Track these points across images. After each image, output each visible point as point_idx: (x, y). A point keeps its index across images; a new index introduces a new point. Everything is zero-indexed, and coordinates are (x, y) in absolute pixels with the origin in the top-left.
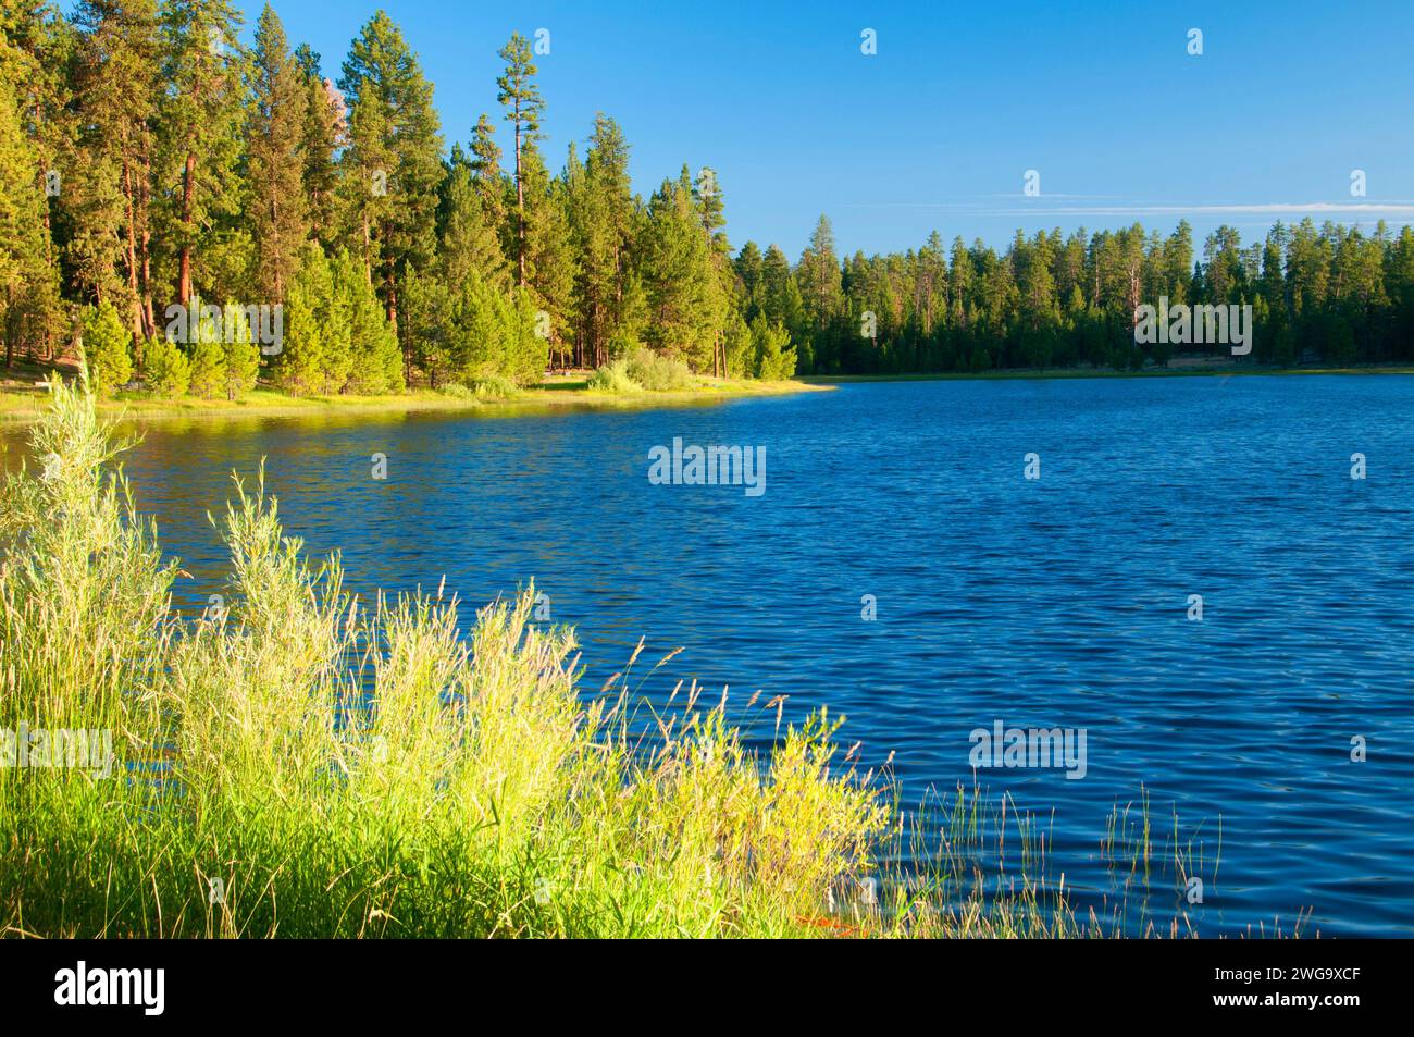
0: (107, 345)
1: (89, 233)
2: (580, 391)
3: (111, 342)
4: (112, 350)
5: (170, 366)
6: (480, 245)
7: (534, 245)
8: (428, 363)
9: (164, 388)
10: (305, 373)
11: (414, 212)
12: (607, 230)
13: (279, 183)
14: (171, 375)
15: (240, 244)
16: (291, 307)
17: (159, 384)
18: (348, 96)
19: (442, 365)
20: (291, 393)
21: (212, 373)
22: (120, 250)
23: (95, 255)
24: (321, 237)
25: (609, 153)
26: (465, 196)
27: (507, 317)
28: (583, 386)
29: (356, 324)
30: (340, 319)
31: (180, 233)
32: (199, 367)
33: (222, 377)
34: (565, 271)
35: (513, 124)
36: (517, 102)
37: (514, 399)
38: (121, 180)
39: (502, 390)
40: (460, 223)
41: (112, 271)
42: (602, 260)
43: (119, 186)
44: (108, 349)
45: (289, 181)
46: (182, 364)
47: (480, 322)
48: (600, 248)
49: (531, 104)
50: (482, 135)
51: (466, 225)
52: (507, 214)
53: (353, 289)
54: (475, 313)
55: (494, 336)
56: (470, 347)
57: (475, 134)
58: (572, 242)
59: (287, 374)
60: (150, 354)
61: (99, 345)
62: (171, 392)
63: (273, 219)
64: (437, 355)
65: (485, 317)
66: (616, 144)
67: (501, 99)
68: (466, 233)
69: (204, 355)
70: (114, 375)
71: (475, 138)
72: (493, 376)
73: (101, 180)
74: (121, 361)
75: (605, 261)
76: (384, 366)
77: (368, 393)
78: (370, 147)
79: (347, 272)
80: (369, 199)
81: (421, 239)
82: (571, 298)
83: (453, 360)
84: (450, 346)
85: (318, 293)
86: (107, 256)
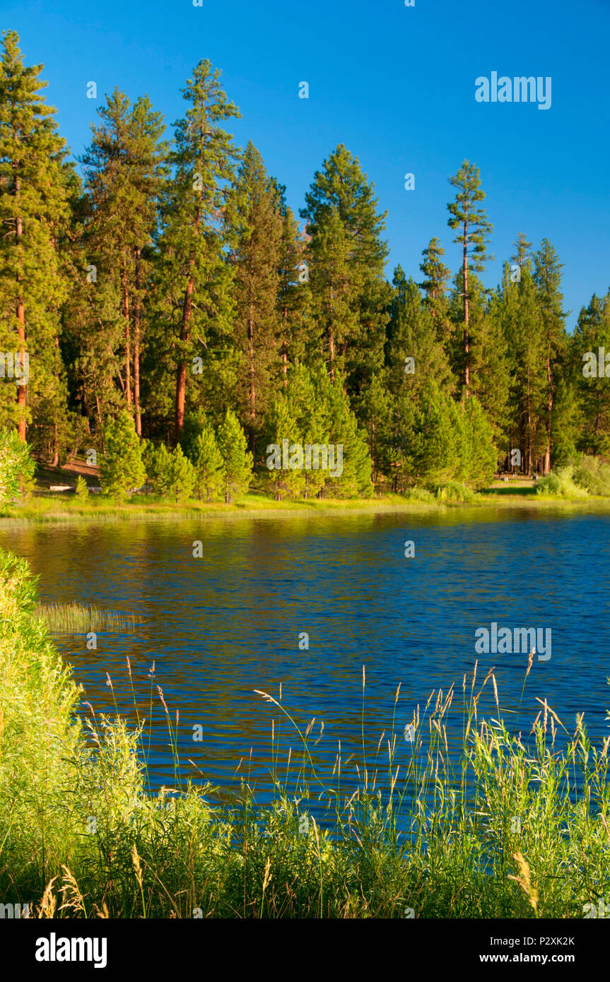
0: (125, 452)
1: (93, 351)
2: (529, 496)
3: (129, 450)
4: (129, 457)
5: (179, 471)
6: (432, 359)
7: (479, 358)
8: (393, 469)
9: (172, 492)
10: (290, 478)
11: (366, 329)
12: (541, 344)
13: (257, 304)
14: (179, 480)
15: (232, 360)
16: (278, 417)
17: (168, 488)
18: (310, 223)
19: (406, 472)
20: (276, 497)
21: (212, 478)
22: (118, 367)
23: (98, 372)
24: (289, 352)
25: (543, 272)
26: (419, 314)
27: (462, 427)
28: (532, 491)
29: (333, 432)
30: (320, 428)
31: (179, 349)
32: (202, 473)
33: (221, 482)
34: (501, 383)
35: (461, 246)
36: (465, 225)
37: (473, 503)
38: (121, 303)
39: (461, 494)
40: (413, 338)
41: (112, 384)
42: (535, 372)
43: (119, 309)
44: (126, 456)
45: (266, 302)
46: (189, 470)
47: (441, 431)
48: (534, 361)
49: (478, 227)
50: (432, 257)
51: (419, 340)
52: (454, 330)
53: (331, 400)
54: (437, 422)
55: (452, 443)
56: (432, 454)
57: (426, 256)
58: (508, 355)
59: (274, 479)
60: (159, 461)
61: (118, 453)
62: (178, 496)
63: (249, 336)
64: (402, 462)
65: (444, 426)
66: (550, 263)
67: (451, 223)
68: (419, 348)
69: (207, 462)
70: (130, 480)
71: (425, 260)
72: (450, 481)
73: (106, 304)
74: (137, 467)
75: (539, 373)
76: (355, 472)
77: (342, 497)
78: (337, 270)
79: (326, 384)
80: (336, 317)
81: (371, 353)
82: (507, 408)
83: (415, 466)
84: (412, 453)
85: (302, 405)
86: (108, 372)
